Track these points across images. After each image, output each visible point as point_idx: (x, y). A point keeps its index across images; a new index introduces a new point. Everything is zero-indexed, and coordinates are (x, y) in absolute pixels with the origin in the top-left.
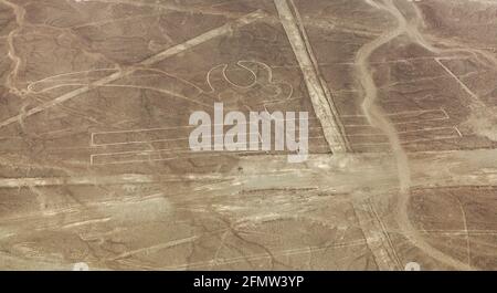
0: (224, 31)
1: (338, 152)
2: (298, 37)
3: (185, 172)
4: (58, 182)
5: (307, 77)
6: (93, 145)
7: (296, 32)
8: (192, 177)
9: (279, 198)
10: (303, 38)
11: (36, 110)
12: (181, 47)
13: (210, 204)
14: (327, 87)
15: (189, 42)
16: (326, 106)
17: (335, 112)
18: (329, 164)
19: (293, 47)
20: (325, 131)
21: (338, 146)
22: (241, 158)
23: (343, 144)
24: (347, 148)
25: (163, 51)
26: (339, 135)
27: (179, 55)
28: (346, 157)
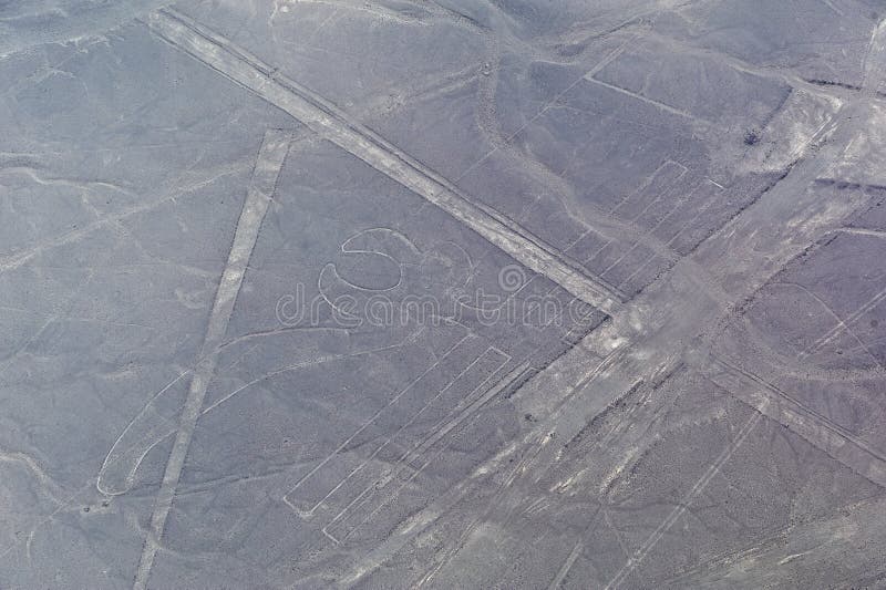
0: (261, 205)
2: (374, 151)
5: (459, 214)
6: (306, 515)
7: (362, 144)
8: (483, 471)
9: (615, 424)
10: (384, 148)
11: (159, 517)
13: (545, 490)
14: (501, 214)
15: (233, 258)
18: (621, 335)
19: (387, 173)
20: (567, 288)
21: (605, 300)
22: (511, 400)
23: (607, 293)
24: (619, 296)
25: (215, 298)
26: (590, 283)
27: (245, 290)
28: (630, 310)
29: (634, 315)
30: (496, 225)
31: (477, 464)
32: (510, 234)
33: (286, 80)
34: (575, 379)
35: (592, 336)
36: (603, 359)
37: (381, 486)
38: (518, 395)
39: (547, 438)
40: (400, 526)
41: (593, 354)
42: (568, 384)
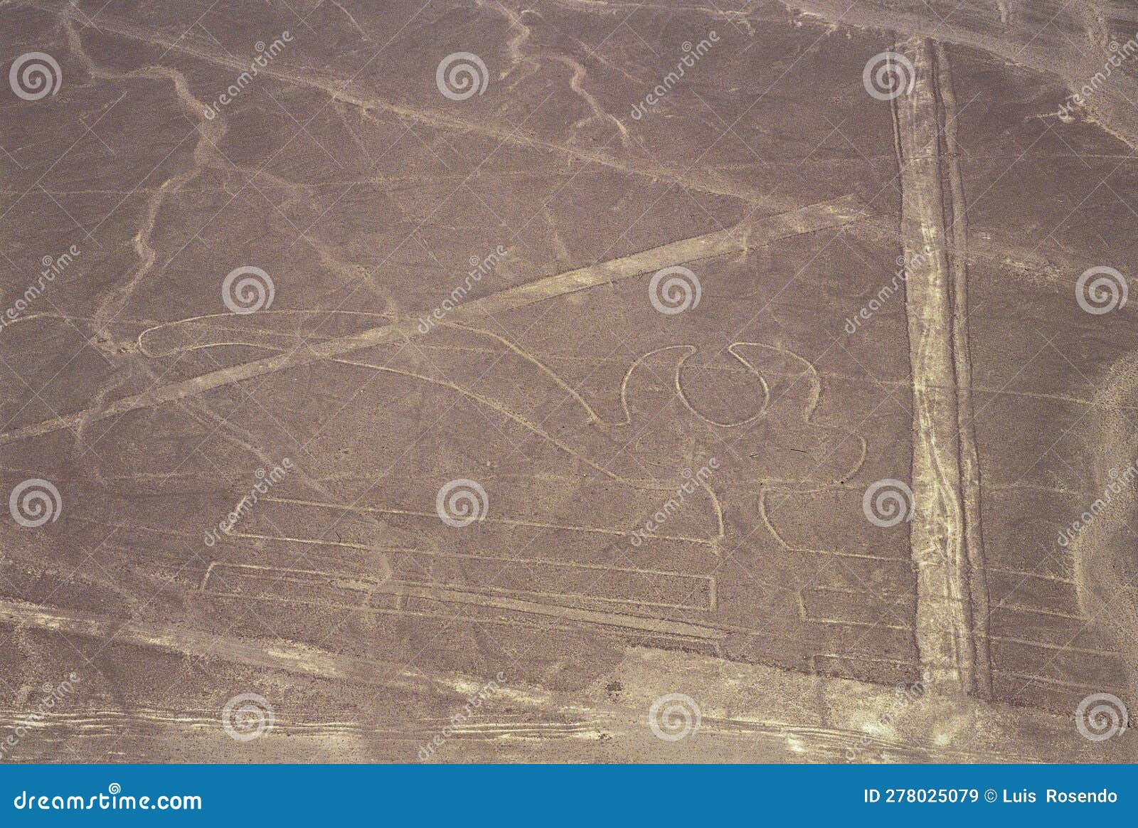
0: (723, 247)
1: (940, 689)
2: (937, 294)
3: (449, 666)
4: (94, 627)
5: (924, 423)
7: (933, 277)
8: (463, 686)
10: (950, 298)
11: (133, 403)
12: (585, 277)
14: (978, 465)
15: (611, 265)
16: (953, 528)
17: (973, 552)
18: (901, 724)
19: (912, 320)
20: (921, 608)
21: (948, 668)
22: (629, 650)
23: (966, 664)
24: (975, 681)
25: (532, 281)
26: (963, 630)
27: (571, 298)
28: (963, 709)
29: (960, 722)
30: (952, 471)
31: (469, 670)
32: (953, 494)
33: (953, 168)
34: (746, 710)
35: (858, 687)
36: (824, 725)
37: (342, 584)
38: (648, 655)
39: (594, 735)
40: (281, 642)
41: (821, 706)
42: (728, 707)
